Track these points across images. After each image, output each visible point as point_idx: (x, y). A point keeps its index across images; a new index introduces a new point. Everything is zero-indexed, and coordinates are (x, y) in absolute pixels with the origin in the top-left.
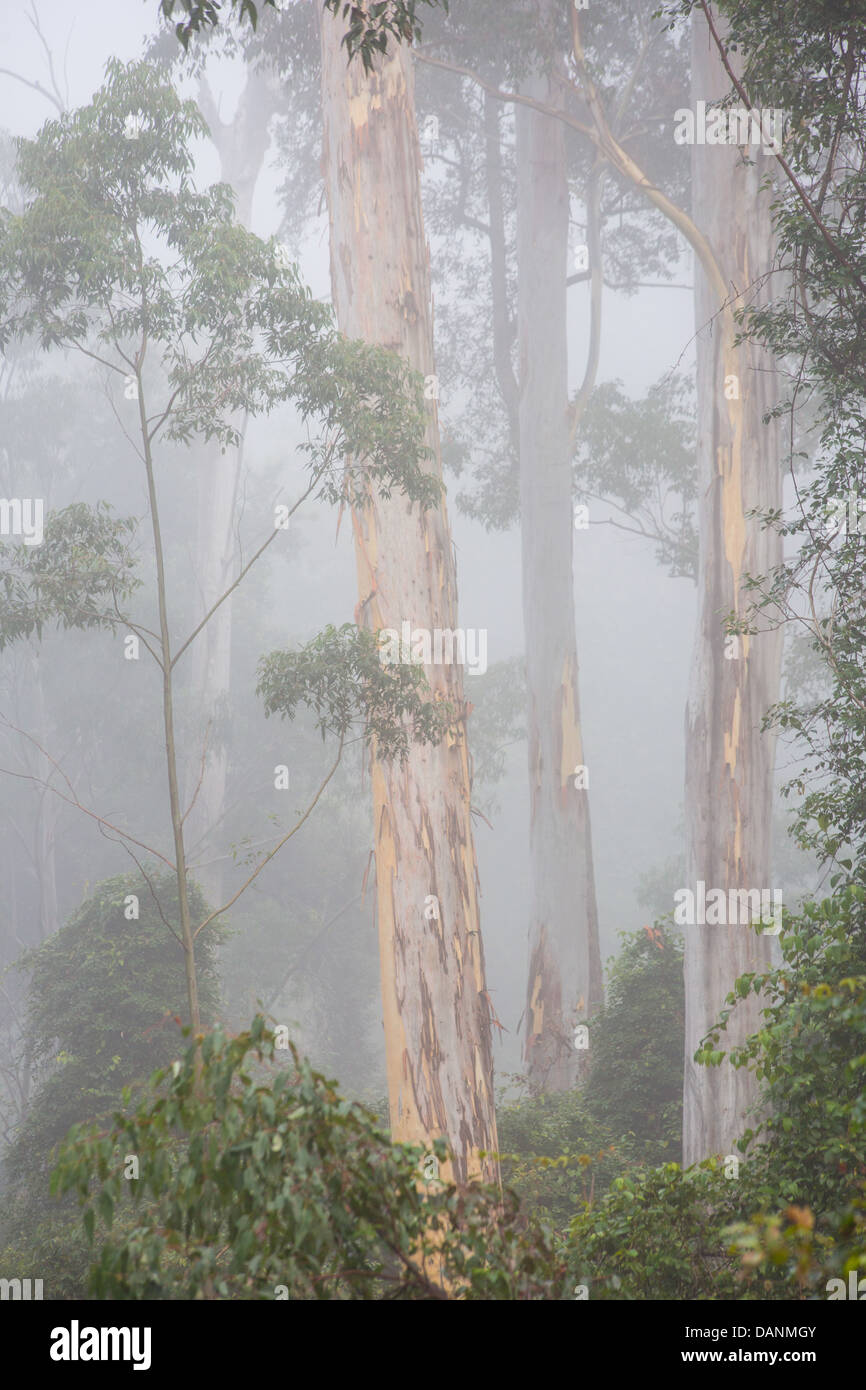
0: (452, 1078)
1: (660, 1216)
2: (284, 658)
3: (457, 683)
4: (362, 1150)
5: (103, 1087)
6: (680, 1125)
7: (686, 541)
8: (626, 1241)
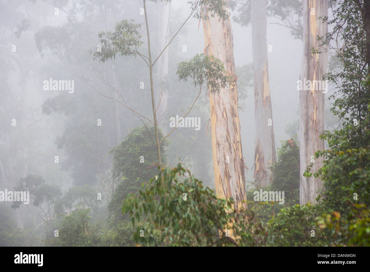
0: (233, 183)
1: (294, 219)
2: (184, 64)
3: (233, 71)
4: (209, 201)
5: (135, 186)
6: (299, 195)
7: (299, 28)
8: (284, 226)
